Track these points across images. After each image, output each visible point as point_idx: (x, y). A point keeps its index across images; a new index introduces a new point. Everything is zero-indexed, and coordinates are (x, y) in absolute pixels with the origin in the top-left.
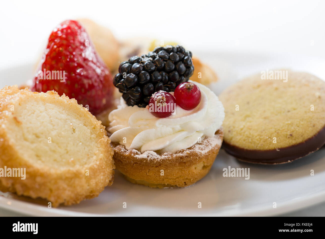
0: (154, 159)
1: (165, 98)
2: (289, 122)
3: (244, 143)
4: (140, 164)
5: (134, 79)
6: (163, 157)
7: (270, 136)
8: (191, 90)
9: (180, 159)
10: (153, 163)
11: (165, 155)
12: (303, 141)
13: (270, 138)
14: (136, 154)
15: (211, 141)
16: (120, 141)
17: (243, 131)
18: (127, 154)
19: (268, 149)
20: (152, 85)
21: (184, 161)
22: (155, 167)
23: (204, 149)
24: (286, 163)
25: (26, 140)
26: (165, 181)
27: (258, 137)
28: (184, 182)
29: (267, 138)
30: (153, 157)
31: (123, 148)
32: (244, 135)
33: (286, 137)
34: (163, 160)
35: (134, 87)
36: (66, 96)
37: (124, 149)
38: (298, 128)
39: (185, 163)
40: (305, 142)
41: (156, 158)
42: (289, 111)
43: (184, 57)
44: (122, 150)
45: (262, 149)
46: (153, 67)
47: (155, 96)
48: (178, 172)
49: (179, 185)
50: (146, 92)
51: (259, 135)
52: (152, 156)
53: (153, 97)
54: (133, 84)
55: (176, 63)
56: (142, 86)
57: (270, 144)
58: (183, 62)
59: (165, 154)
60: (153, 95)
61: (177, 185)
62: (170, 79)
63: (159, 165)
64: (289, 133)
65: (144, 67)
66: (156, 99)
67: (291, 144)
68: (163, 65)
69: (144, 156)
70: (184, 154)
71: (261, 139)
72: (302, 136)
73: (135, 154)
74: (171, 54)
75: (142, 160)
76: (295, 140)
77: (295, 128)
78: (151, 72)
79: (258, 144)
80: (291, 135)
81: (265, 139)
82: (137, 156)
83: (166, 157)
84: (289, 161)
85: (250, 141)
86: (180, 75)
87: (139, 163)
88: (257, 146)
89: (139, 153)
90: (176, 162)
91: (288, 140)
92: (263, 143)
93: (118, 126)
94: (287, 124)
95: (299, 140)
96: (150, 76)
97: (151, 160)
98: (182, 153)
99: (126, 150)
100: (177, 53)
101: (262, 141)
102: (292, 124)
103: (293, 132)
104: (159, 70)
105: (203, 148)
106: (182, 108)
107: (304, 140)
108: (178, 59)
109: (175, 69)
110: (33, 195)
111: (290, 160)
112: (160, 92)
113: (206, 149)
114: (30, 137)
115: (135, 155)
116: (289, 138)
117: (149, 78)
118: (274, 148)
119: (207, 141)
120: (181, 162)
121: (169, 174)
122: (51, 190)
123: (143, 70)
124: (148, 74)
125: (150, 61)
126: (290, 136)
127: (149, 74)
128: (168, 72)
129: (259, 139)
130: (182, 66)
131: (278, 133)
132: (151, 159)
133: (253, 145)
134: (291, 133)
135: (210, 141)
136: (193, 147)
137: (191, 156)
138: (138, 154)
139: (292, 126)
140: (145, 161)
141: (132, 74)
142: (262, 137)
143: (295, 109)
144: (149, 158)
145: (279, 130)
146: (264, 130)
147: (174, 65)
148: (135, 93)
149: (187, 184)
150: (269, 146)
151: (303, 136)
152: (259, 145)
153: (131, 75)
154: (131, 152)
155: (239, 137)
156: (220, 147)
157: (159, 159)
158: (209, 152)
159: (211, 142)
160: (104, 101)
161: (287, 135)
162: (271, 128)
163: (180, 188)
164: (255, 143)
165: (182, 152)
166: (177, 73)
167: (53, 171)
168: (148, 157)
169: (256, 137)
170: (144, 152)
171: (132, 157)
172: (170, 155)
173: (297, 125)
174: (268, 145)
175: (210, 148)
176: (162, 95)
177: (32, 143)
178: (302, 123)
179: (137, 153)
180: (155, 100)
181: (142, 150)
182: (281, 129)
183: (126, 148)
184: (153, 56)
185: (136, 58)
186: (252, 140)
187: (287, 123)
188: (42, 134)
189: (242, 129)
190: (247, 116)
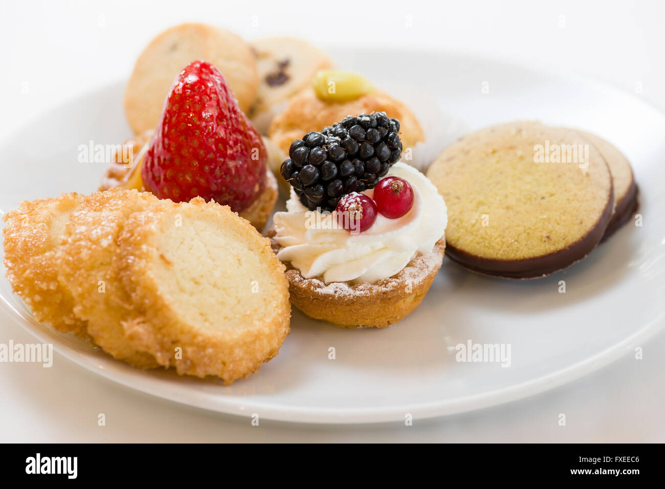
0: (345, 296)
1: (362, 207)
2: (545, 216)
3: (478, 247)
4: (323, 301)
5: (314, 174)
6: (358, 293)
7: (516, 238)
8: (400, 193)
9: (382, 294)
10: (343, 300)
11: (361, 290)
12: (565, 246)
13: (516, 241)
14: (318, 287)
15: (428, 261)
16: (291, 261)
17: (475, 228)
18: (304, 286)
19: (514, 259)
20: (340, 182)
21: (389, 297)
22: (346, 305)
23: (418, 276)
24: (540, 277)
25: (182, 290)
26: (359, 322)
27: (498, 240)
28: (387, 321)
29: (513, 241)
30: (343, 293)
31: (298, 276)
32: (477, 235)
33: (541, 240)
34: (357, 297)
35: (314, 185)
36: (215, 203)
37: (300, 277)
38: (559, 226)
39: (390, 299)
40: (568, 248)
41: (347, 294)
42: (543, 198)
43: (389, 133)
44: (297, 279)
45: (504, 258)
46: (342, 154)
47: (346, 202)
48: (378, 311)
49: (380, 325)
50: (331, 192)
51: (500, 236)
52: (341, 291)
53: (343, 204)
54: (312, 182)
55: (376, 145)
56: (326, 184)
57: (517, 251)
58: (387, 143)
59: (361, 287)
60: (342, 199)
61: (377, 326)
62: (367, 170)
63: (352, 302)
64: (545, 234)
65: (327, 153)
66: (348, 208)
67: (549, 252)
68: (357, 149)
69: (329, 290)
70: (389, 288)
71: (503, 243)
72: (564, 239)
73: (315, 287)
74: (369, 130)
75: (326, 296)
76: (554, 245)
77: (553, 227)
78: (339, 163)
79: (499, 250)
80: (548, 237)
81: (510, 242)
82: (318, 290)
83: (362, 292)
84: (544, 275)
85: (487, 244)
86: (382, 162)
87: (321, 299)
88: (497, 254)
89: (322, 284)
90: (377, 299)
91: (544, 245)
92: (507, 249)
93: (289, 237)
94: (541, 219)
95: (561, 245)
96: (337, 168)
97: (340, 298)
98: (385, 287)
99: (302, 279)
100: (377, 128)
101: (504, 246)
102: (548, 220)
103: (550, 232)
104: (350, 157)
105: (416, 274)
106: (385, 216)
107: (567, 245)
108: (378, 138)
109: (375, 155)
110: (200, 373)
111: (546, 274)
112: (354, 196)
113: (421, 275)
114: (188, 285)
115: (316, 289)
116: (545, 241)
117: (335, 171)
118: (524, 257)
119: (422, 260)
120: (383, 299)
121: (365, 313)
122: (224, 364)
123: (328, 159)
124: (334, 166)
125: (336, 144)
126: (546, 239)
127: (337, 165)
128: (365, 160)
129: (500, 243)
130: (385, 150)
131: (528, 233)
132: (341, 295)
133: (491, 251)
134: (548, 235)
135: (426, 260)
136: (401, 274)
137: (398, 289)
138: (320, 288)
139: (549, 223)
140: (331, 298)
141: (310, 165)
142: (505, 240)
143: (552, 195)
144: (337, 295)
145: (530, 228)
146: (507, 228)
147: (373, 148)
148: (315, 195)
149: (391, 324)
150: (515, 254)
151: (567, 239)
152: (501, 252)
153: (309, 167)
154: (310, 284)
155: (469, 238)
156: (440, 267)
157: (352, 296)
158: (425, 279)
159: (427, 263)
160: (257, 188)
161: (542, 237)
162: (518, 226)
163: (381, 328)
164: (493, 248)
165: (386, 284)
166: (377, 161)
167: (227, 338)
168: (336, 292)
169: (496, 239)
170: (329, 284)
171: (311, 291)
172: (368, 290)
173: (556, 221)
174: (514, 252)
175: (426, 273)
176: (356, 201)
177: (191, 294)
178: (563, 218)
179: (318, 285)
180: (346, 209)
181: (327, 280)
182: (533, 228)
183: (303, 274)
184: (341, 133)
185: (316, 137)
186: (489, 243)
187: (541, 217)
188: (202, 276)
189: (473, 226)
190: (481, 204)
